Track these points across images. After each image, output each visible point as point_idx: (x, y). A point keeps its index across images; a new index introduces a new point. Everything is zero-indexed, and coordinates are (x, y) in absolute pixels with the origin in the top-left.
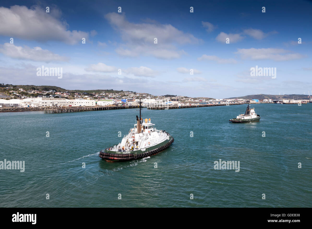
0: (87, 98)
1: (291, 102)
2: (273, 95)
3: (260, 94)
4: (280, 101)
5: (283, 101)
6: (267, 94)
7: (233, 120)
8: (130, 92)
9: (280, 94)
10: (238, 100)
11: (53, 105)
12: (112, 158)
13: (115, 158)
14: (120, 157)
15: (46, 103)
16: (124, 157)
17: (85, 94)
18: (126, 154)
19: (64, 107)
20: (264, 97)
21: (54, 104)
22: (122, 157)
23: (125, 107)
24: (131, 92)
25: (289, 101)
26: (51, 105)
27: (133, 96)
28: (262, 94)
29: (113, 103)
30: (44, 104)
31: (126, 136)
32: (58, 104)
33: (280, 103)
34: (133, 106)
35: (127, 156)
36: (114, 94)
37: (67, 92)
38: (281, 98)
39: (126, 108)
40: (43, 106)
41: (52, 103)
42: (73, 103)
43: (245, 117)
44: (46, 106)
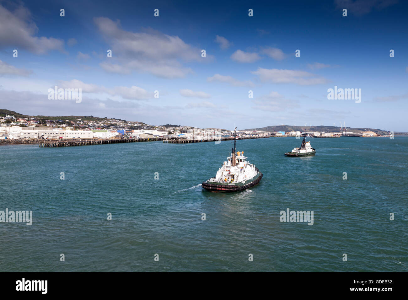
0: (66, 128)
1: (323, 135)
2: (299, 127)
3: (283, 125)
4: (310, 134)
5: (313, 134)
6: (292, 125)
7: (289, 153)
8: (116, 119)
9: (306, 126)
10: (257, 132)
11: (38, 136)
12: (220, 189)
13: (223, 189)
14: (227, 188)
15: (29, 134)
16: (231, 188)
17: (60, 122)
18: (232, 185)
19: (53, 139)
20: (287, 128)
21: (40, 135)
22: (229, 188)
23: (133, 141)
24: (118, 119)
25: (321, 134)
26: (36, 137)
27: (124, 126)
28: (286, 125)
29: (114, 135)
30: (27, 136)
31: (220, 169)
32: (45, 135)
33: (310, 137)
34: (143, 139)
35: (233, 187)
36: (95, 123)
37: (34, 118)
38: (307, 130)
39: (135, 141)
40: (25, 137)
41: (37, 134)
42: (63, 134)
43: (300, 150)
44: (29, 137)
